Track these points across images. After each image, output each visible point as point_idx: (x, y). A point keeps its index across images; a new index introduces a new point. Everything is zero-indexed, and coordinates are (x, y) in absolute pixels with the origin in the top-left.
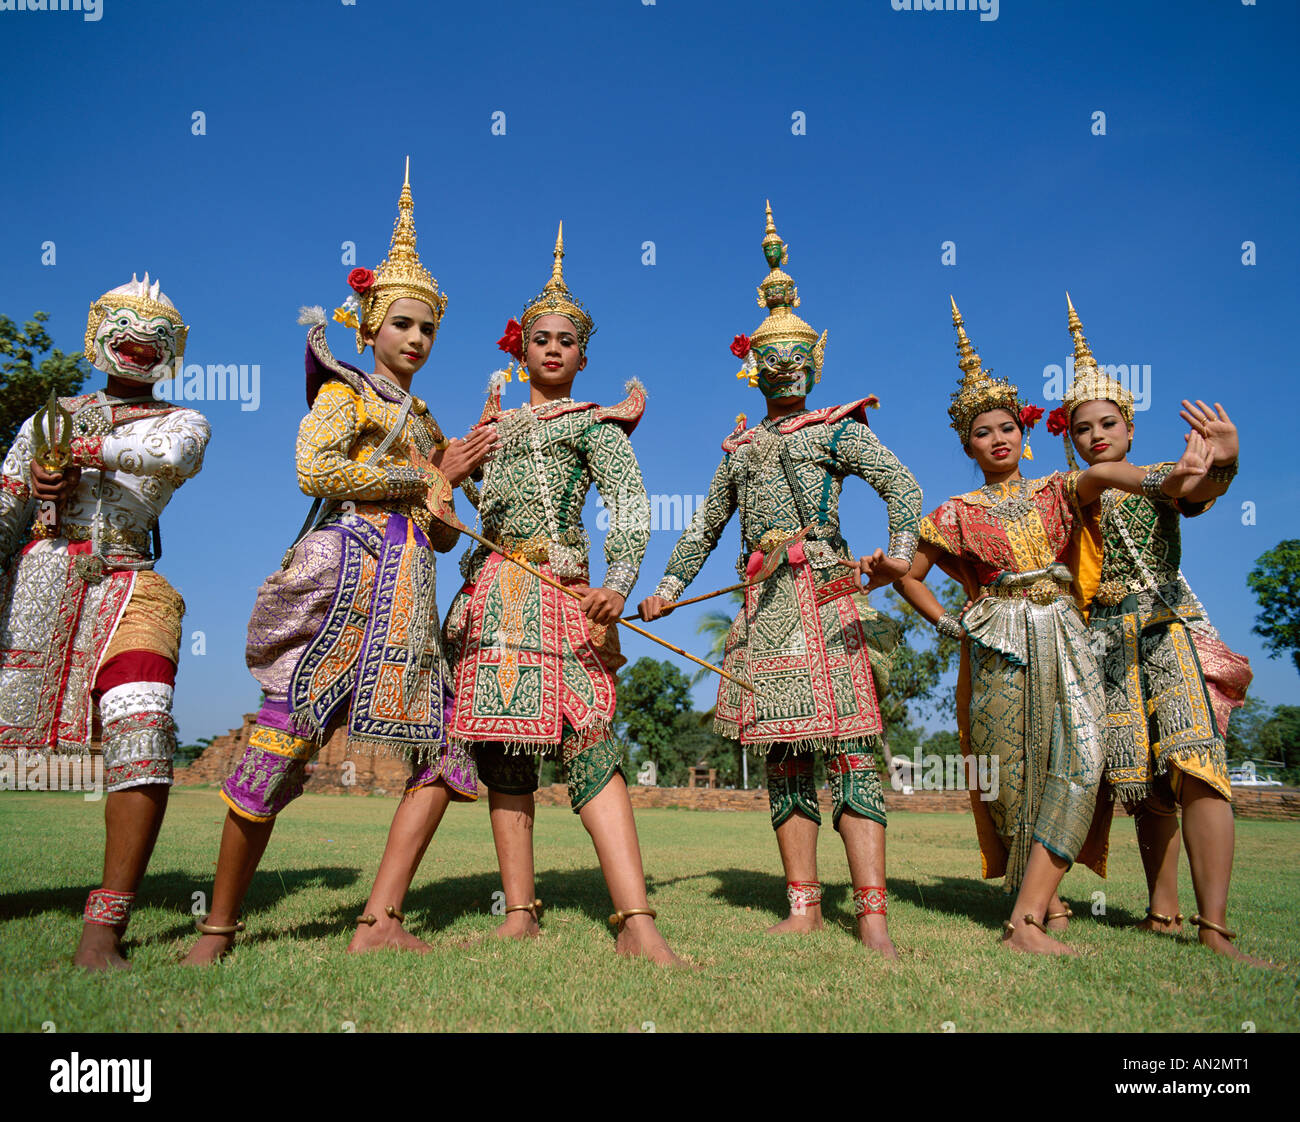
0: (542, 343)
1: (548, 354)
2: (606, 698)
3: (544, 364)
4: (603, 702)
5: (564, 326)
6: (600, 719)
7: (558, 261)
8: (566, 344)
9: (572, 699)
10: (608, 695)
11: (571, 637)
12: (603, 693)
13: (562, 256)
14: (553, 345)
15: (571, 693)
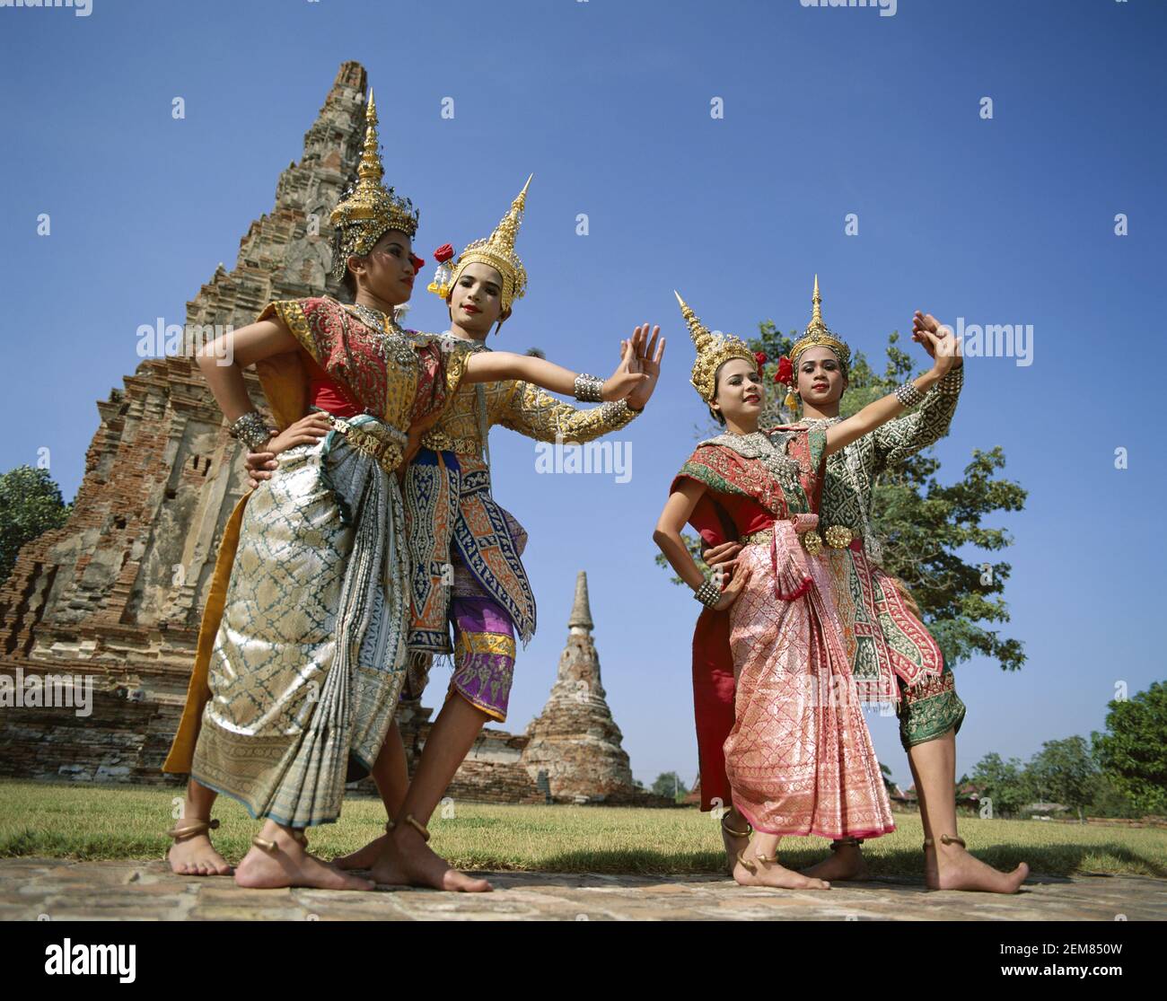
0: (810, 371)
1: (816, 379)
2: (933, 657)
3: (813, 388)
4: (930, 662)
5: (826, 354)
6: (929, 676)
7: (816, 305)
8: (830, 369)
9: (902, 662)
10: (933, 655)
11: (892, 612)
12: (929, 654)
13: (820, 301)
14: (818, 371)
15: (900, 656)
